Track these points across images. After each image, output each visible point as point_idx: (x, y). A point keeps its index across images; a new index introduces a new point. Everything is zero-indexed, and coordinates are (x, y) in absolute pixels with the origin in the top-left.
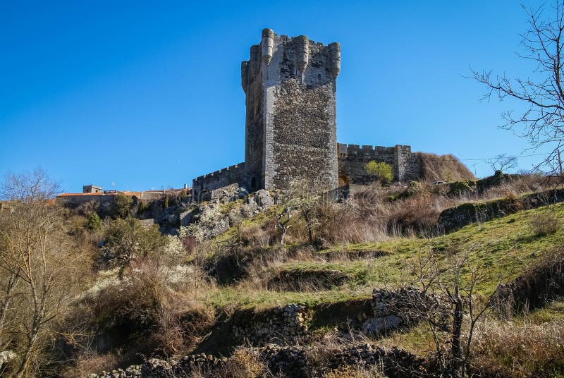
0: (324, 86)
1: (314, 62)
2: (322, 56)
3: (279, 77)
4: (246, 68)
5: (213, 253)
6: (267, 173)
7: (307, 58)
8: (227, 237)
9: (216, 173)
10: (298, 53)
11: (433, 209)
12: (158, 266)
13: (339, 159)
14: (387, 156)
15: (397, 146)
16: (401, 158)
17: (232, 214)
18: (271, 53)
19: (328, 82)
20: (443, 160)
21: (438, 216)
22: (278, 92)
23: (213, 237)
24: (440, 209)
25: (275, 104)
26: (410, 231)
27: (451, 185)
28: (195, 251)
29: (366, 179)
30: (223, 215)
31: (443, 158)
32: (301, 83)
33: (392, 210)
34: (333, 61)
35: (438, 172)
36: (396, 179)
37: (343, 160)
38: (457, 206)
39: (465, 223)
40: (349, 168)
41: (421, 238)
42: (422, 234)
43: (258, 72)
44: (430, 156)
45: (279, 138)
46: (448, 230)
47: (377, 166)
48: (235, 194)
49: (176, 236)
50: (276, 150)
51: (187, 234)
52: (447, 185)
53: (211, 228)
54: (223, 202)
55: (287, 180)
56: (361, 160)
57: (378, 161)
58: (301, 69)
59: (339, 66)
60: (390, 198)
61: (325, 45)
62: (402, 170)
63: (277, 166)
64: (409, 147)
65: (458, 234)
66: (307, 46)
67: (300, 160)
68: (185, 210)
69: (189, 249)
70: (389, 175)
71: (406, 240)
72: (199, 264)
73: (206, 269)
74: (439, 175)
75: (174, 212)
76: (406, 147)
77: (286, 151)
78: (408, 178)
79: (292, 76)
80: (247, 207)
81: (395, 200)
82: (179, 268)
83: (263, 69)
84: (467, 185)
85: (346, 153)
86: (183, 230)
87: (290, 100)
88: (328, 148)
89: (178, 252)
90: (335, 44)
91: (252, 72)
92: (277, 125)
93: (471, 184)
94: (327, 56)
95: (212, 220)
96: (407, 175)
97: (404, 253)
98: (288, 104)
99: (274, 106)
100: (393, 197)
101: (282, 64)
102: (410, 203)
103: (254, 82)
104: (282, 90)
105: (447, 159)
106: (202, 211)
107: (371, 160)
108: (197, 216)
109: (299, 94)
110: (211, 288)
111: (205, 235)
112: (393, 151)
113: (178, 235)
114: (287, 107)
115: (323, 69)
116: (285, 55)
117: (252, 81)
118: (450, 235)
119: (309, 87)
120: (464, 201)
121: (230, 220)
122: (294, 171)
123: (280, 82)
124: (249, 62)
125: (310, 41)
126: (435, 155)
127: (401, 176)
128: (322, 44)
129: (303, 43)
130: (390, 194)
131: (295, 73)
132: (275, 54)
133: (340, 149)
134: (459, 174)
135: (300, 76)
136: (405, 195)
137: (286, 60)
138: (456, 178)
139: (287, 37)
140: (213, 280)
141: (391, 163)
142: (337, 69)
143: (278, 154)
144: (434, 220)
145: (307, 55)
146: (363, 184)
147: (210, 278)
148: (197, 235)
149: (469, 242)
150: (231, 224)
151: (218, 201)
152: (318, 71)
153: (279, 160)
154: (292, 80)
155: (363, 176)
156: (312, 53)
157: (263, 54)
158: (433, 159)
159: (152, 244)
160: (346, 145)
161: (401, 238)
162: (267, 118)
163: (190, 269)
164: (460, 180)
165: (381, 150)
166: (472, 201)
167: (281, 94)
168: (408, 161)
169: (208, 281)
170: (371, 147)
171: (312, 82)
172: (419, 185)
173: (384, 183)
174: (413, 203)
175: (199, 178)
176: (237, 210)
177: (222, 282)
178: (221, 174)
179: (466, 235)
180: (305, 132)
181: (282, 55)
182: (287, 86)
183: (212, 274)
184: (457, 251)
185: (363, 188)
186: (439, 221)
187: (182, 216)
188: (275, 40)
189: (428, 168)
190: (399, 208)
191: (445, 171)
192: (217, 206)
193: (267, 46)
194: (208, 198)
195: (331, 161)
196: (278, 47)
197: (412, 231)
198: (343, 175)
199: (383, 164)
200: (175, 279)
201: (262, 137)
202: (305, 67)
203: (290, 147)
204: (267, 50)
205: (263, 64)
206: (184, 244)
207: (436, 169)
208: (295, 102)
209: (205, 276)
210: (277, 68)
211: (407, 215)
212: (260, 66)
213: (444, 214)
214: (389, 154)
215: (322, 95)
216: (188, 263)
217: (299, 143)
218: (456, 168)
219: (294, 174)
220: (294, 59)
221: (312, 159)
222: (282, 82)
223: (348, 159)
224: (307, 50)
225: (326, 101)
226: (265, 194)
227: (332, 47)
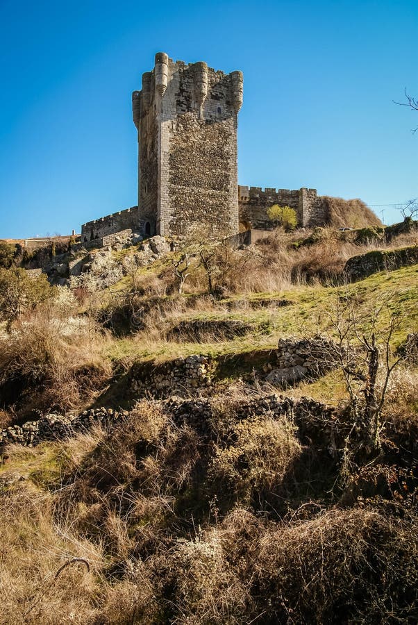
0: (224, 122)
1: (213, 94)
2: (223, 87)
3: (175, 110)
4: (138, 99)
5: (107, 304)
6: (162, 217)
7: (206, 89)
8: (120, 286)
9: (107, 218)
10: (195, 83)
11: (339, 256)
12: (49, 318)
13: (239, 202)
14: (291, 200)
15: (301, 189)
16: (306, 203)
17: (125, 263)
18: (165, 82)
19: (229, 117)
20: (350, 205)
21: (344, 264)
22: (174, 128)
23: (106, 287)
24: (346, 257)
25: (170, 141)
26: (316, 279)
27: (359, 231)
28: (87, 302)
29: (268, 225)
30: (116, 263)
31: (350, 203)
32: (199, 118)
33: (296, 257)
34: (235, 93)
35: (344, 218)
36: (300, 225)
37: (244, 204)
38: (364, 254)
39: (372, 271)
40: (251, 213)
41: (326, 286)
42: (328, 282)
43: (152, 104)
44: (337, 201)
45: (175, 179)
46: (354, 279)
47: (280, 210)
48: (128, 240)
49: (66, 286)
50: (173, 192)
51: (78, 284)
52: (354, 232)
53: (104, 277)
54: (116, 250)
55: (184, 226)
56: (264, 204)
57: (282, 205)
58: (199, 102)
59: (241, 99)
60: (294, 245)
61: (226, 73)
62: (306, 216)
63: (173, 211)
64: (315, 190)
65: (366, 283)
66: (206, 75)
67: (198, 203)
68: (75, 259)
69: (80, 300)
70: (293, 221)
71: (310, 288)
72: (93, 316)
73: (100, 321)
74: (346, 221)
75: (62, 261)
76: (311, 190)
77: (183, 194)
78: (312, 224)
79: (189, 109)
80: (141, 254)
81: (299, 246)
82: (71, 320)
83: (157, 101)
84: (375, 231)
85: (248, 196)
86: (74, 280)
87: (187, 137)
88: (228, 191)
89: (69, 304)
90: (237, 73)
91: (145, 104)
92: (173, 165)
93: (379, 230)
94: (228, 87)
95: (105, 268)
96: (313, 220)
97: (309, 302)
98: (184, 141)
99: (169, 143)
100: (297, 244)
101: (179, 95)
102: (315, 250)
103: (147, 116)
104: (178, 125)
105: (354, 204)
106: (93, 260)
107: (274, 204)
108: (88, 265)
109: (196, 130)
110: (106, 341)
111: (97, 285)
112: (297, 194)
113: (69, 285)
114: (184, 145)
115: (224, 101)
116: (181, 85)
117: (144, 114)
118: (357, 284)
119: (208, 122)
120: (371, 248)
121: (124, 268)
122: (192, 216)
123: (176, 116)
124: (141, 93)
125: (209, 69)
126: (342, 200)
127: (305, 221)
128: (222, 73)
129: (202, 71)
130: (293, 240)
131: (192, 106)
132: (170, 83)
133: (241, 192)
134: (366, 221)
135: (198, 110)
136: (310, 242)
137: (182, 91)
138: (363, 224)
139: (183, 63)
140: (108, 332)
141: (295, 207)
142: (239, 102)
143: (174, 197)
144: (340, 268)
145: (206, 85)
146: (265, 230)
147: (105, 329)
148: (88, 284)
149: (377, 291)
150: (125, 273)
151: (110, 248)
152: (218, 104)
153: (176, 203)
154: (190, 113)
155: (266, 222)
156: (211, 83)
157: (156, 84)
158: (339, 203)
159: (41, 295)
160: (247, 187)
161: (305, 287)
162: (162, 157)
163: (84, 321)
164: (368, 227)
165: (284, 194)
166: (380, 249)
167: (177, 130)
168: (313, 205)
169: (103, 333)
170: (275, 189)
171: (211, 116)
172: (325, 232)
173: (288, 229)
174: (318, 250)
175: (88, 224)
176: (131, 258)
177: (118, 334)
178: (112, 219)
179: (374, 284)
180: (203, 173)
181: (178, 85)
182: (183, 121)
183: (107, 326)
184: (364, 301)
185: (265, 235)
186: (345, 269)
187: (72, 265)
188: (170, 67)
189: (334, 214)
190: (304, 255)
191: (351, 217)
192: (110, 254)
193: (161, 73)
194: (100, 246)
195: (231, 205)
196: (173, 75)
197: (317, 279)
198: (244, 220)
199: (287, 208)
200: (67, 332)
201: (157, 179)
202: (204, 99)
203: (187, 189)
204: (161, 78)
205: (157, 94)
206: (75, 294)
207: (343, 213)
208: (192, 139)
209: (100, 328)
210: (173, 100)
211: (311, 263)
212: (153, 97)
213: (350, 262)
214: (293, 197)
215: (222, 131)
216: (81, 315)
217: (197, 184)
218: (363, 213)
219: (192, 218)
220: (191, 90)
221: (211, 202)
222: (178, 116)
223: (249, 203)
224: (206, 80)
225: (226, 138)
226: (160, 241)
227: (234, 77)
